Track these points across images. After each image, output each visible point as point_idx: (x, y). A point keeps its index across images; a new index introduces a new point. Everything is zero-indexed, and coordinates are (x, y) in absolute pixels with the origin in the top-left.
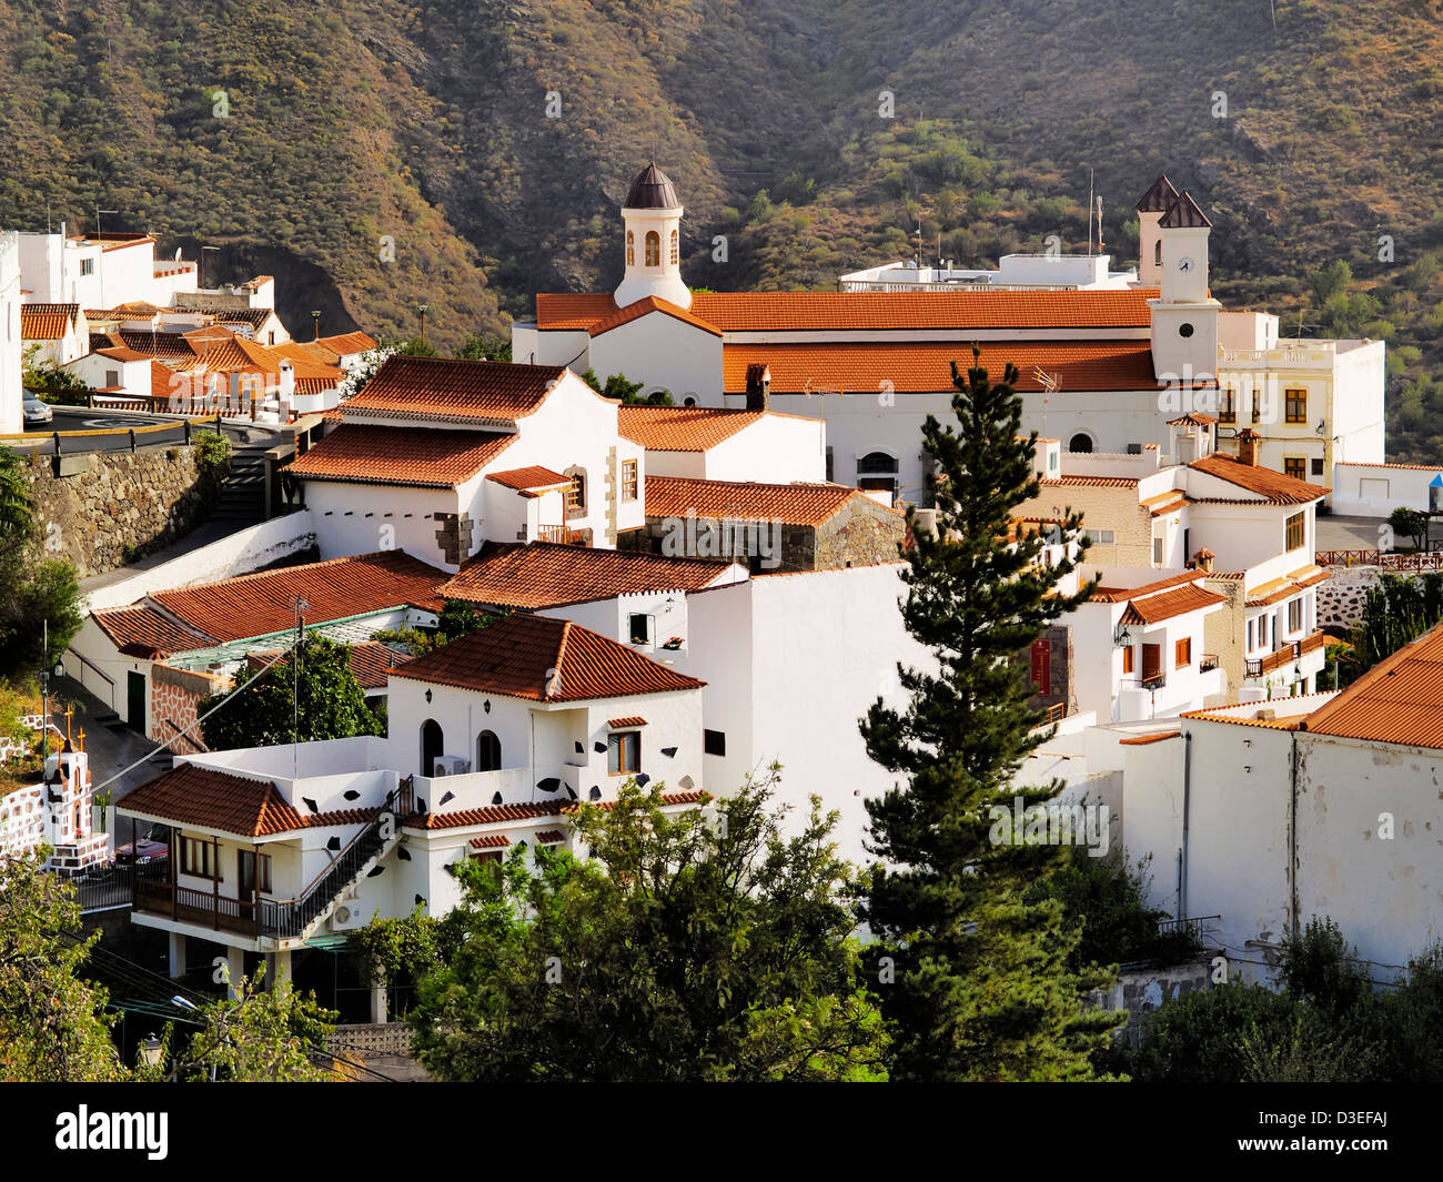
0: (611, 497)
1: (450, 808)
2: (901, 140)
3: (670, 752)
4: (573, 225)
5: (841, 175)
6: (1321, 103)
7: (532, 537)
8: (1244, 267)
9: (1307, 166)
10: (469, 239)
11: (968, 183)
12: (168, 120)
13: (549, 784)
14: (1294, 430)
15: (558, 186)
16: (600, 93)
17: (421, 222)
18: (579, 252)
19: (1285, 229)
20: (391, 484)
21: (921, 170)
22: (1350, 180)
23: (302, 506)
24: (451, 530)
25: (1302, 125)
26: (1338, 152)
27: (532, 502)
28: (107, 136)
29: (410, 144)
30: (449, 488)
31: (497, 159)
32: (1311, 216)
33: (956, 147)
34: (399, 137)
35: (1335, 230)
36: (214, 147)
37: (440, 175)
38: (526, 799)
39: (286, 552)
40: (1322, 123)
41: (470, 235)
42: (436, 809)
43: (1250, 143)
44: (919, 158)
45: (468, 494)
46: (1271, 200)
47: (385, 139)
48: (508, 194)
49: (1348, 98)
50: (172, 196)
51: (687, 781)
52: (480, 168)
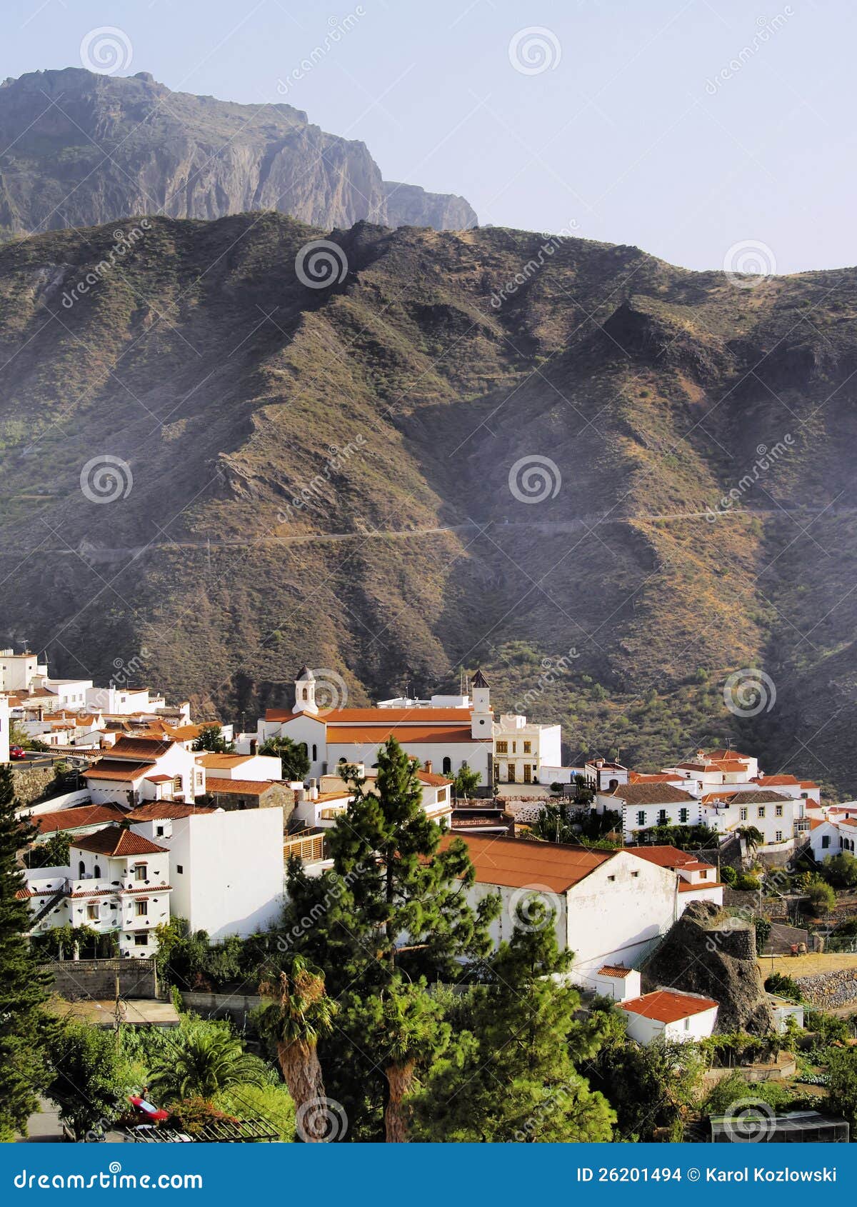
0: (192, 784)
1: (80, 891)
2: (509, 648)
3: (157, 873)
4: (397, 677)
5: (489, 660)
6: (649, 636)
7: (159, 798)
8: (623, 692)
9: (644, 657)
10: (362, 681)
11: (531, 662)
12: (261, 642)
13: (116, 883)
14: (527, 755)
15: (393, 663)
16: (407, 632)
17: (345, 676)
18: (399, 686)
19: (637, 678)
20: (113, 780)
21: (515, 658)
22: (659, 662)
23: (86, 787)
24: (132, 796)
25: (643, 643)
26: (654, 653)
27: (158, 787)
28: (241, 647)
29: (342, 648)
30: (130, 782)
31: (372, 654)
32: (645, 674)
33: (527, 650)
34: (339, 647)
35: (653, 679)
36: (276, 651)
37: (353, 660)
38: (107, 888)
39: (79, 802)
40: (650, 643)
41: (363, 680)
42: (75, 891)
43: (625, 649)
44: (515, 654)
45: (137, 784)
46: (632, 669)
47: (334, 648)
48: (376, 666)
49: (659, 635)
50: (261, 667)
51: (163, 883)
52: (367, 657)
